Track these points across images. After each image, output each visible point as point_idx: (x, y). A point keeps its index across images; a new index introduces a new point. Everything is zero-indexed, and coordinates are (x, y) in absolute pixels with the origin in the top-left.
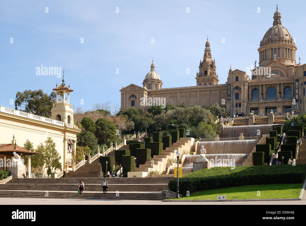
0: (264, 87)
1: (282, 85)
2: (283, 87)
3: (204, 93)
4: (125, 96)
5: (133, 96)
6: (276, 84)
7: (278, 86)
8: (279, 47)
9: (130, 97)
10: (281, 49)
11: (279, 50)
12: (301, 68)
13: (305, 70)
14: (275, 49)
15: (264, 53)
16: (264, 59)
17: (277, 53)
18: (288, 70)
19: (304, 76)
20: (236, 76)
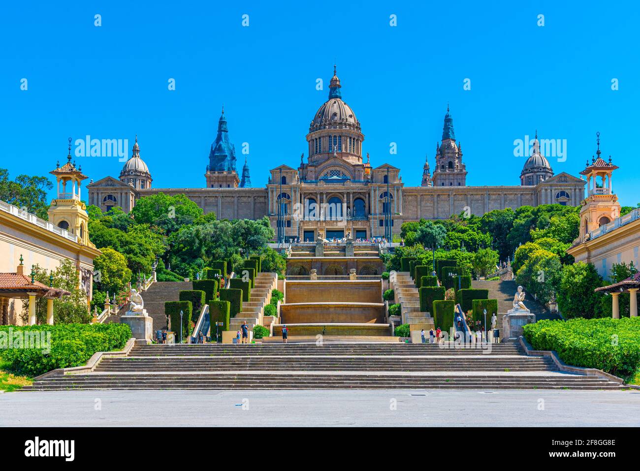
0: (325, 196)
1: (351, 195)
2: (353, 197)
3: (228, 199)
4: (96, 197)
5: (110, 197)
6: (342, 194)
7: (345, 196)
8: (341, 135)
9: (105, 200)
10: (343, 138)
11: (340, 140)
12: (381, 170)
13: (386, 173)
14: (335, 137)
15: (317, 142)
16: (317, 151)
17: (338, 143)
18: (355, 171)
19: (385, 183)
20: (282, 176)
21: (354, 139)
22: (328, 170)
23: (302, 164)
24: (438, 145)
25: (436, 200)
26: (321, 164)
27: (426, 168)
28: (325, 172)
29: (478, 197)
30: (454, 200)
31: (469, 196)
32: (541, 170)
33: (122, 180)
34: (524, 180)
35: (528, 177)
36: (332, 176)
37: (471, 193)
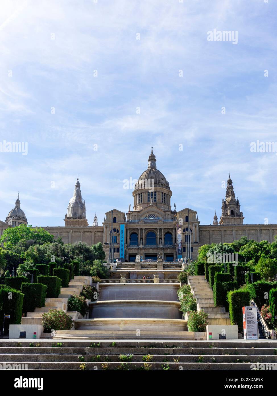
0: (144, 231)
1: (163, 230)
2: (164, 232)
3: (76, 234)
6: (156, 229)
7: (158, 230)
8: (156, 191)
10: (157, 193)
11: (155, 194)
12: (183, 212)
13: (187, 215)
15: (139, 196)
16: (139, 202)
17: (154, 196)
18: (165, 215)
19: (186, 221)
20: (113, 217)
21: (165, 194)
22: (147, 215)
25: (223, 234)
26: (142, 210)
28: (145, 215)
29: (253, 232)
30: (236, 234)
31: (247, 231)
33: (7, 222)
36: (151, 217)
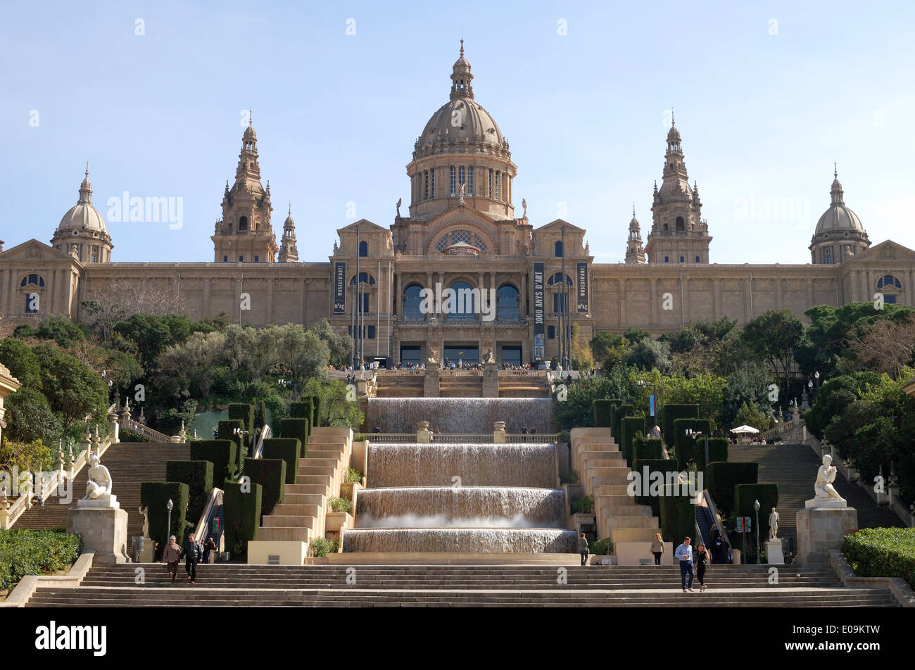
0: (442, 279)
1: (493, 278)
2: (496, 282)
3: (256, 284)
4: (8, 278)
5: (33, 278)
7: (481, 279)
8: (472, 164)
9: (23, 284)
10: (476, 171)
11: (472, 174)
12: (549, 231)
13: (559, 238)
14: (462, 168)
15: (427, 177)
16: (427, 195)
17: (467, 179)
18: (499, 233)
19: (557, 255)
20: (360, 241)
21: (498, 173)
22: (448, 230)
23: (398, 219)
24: (656, 186)
25: (654, 289)
26: (435, 218)
27: (634, 227)
28: (443, 233)
29: (732, 284)
30: (689, 291)
31: (717, 283)
32: (846, 234)
33: (57, 246)
34: (817, 253)
35: (824, 248)
36: (456, 242)
37: (720, 277)
